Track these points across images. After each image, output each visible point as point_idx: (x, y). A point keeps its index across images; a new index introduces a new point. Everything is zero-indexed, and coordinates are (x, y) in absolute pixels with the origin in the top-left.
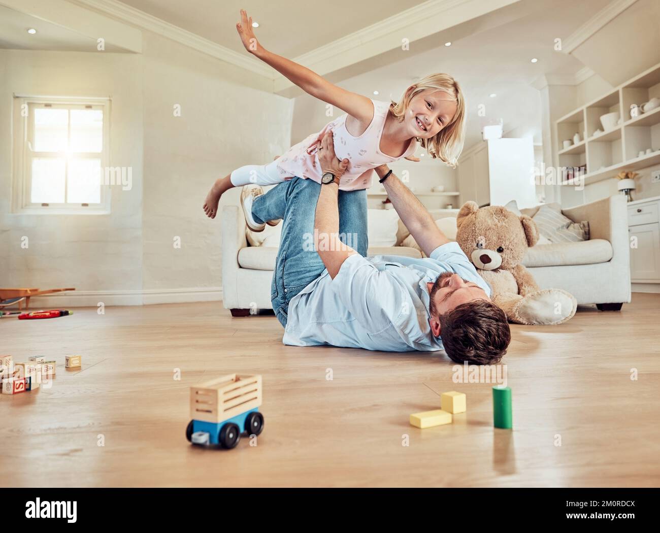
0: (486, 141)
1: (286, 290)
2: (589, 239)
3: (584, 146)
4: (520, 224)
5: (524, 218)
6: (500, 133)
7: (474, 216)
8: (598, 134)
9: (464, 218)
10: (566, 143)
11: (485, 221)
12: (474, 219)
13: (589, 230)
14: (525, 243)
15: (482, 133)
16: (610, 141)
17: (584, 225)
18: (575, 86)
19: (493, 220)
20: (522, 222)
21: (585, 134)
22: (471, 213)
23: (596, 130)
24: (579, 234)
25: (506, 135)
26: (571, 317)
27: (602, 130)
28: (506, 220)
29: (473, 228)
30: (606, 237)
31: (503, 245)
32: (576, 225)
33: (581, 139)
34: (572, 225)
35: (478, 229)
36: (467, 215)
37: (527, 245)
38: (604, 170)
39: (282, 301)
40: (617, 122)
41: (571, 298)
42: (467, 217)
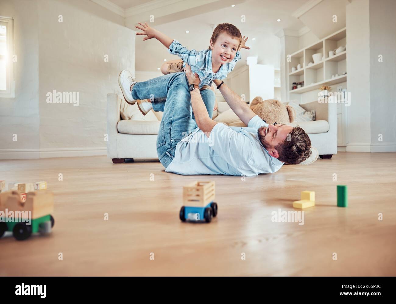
0: (248, 66)
1: (172, 141)
2: (315, 120)
3: (303, 71)
4: (286, 110)
5: (288, 107)
6: (256, 61)
7: (261, 104)
8: (311, 65)
9: (255, 106)
10: (293, 69)
11: (268, 108)
12: (261, 106)
13: (315, 115)
14: (289, 120)
15: (246, 61)
16: (317, 69)
17: (313, 113)
18: (298, 37)
19: (272, 107)
20: (287, 109)
21: (304, 64)
22: (258, 103)
23: (310, 62)
24: (310, 117)
25: (259, 62)
26: (315, 160)
27: (313, 62)
28: (279, 107)
29: (261, 112)
30: (326, 119)
31: (277, 121)
32: (309, 112)
33: (302, 67)
34: (306, 112)
35: (264, 112)
36: (256, 104)
37: (289, 122)
38: (313, 85)
39: (169, 147)
40: (321, 59)
41: (316, 150)
42: (257, 105)
